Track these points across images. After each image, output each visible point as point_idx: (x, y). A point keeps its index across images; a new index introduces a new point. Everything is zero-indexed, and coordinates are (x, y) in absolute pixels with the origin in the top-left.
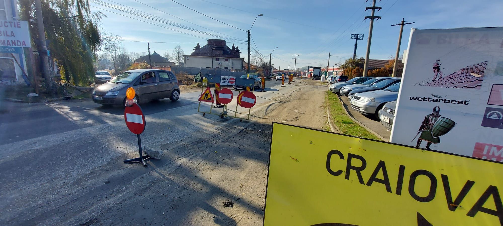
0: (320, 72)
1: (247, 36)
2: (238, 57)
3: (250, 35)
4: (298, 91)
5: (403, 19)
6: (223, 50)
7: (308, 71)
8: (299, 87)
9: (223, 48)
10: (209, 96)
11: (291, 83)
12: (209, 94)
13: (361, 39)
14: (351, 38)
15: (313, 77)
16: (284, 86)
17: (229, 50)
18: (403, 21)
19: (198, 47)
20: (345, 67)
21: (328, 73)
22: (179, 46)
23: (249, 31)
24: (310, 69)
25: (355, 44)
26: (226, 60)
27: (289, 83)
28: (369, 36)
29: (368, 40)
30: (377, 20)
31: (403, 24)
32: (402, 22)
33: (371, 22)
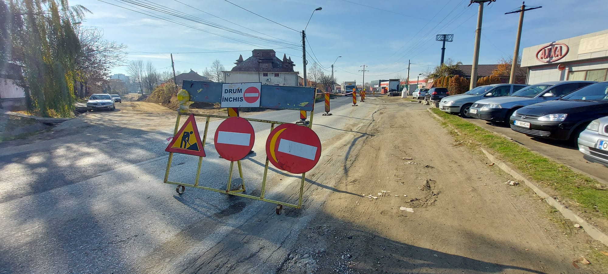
0: (398, 86)
1: (302, 38)
2: (292, 70)
3: (305, 38)
4: (381, 111)
5: (524, 3)
6: (273, 63)
7: (380, 85)
8: (378, 106)
9: (272, 60)
10: (192, 140)
11: (364, 101)
12: (191, 133)
13: (449, 40)
14: (437, 40)
15: (389, 92)
16: (357, 105)
17: (279, 62)
18: (524, 6)
19: (240, 61)
20: (435, 76)
21: (409, 86)
22: (218, 60)
23: (303, 32)
24: (382, 83)
25: (442, 47)
26: (277, 75)
27: (361, 101)
28: (477, 28)
29: (476, 34)
30: (489, 4)
31: (523, 10)
32: (522, 8)
33: (479, 7)
